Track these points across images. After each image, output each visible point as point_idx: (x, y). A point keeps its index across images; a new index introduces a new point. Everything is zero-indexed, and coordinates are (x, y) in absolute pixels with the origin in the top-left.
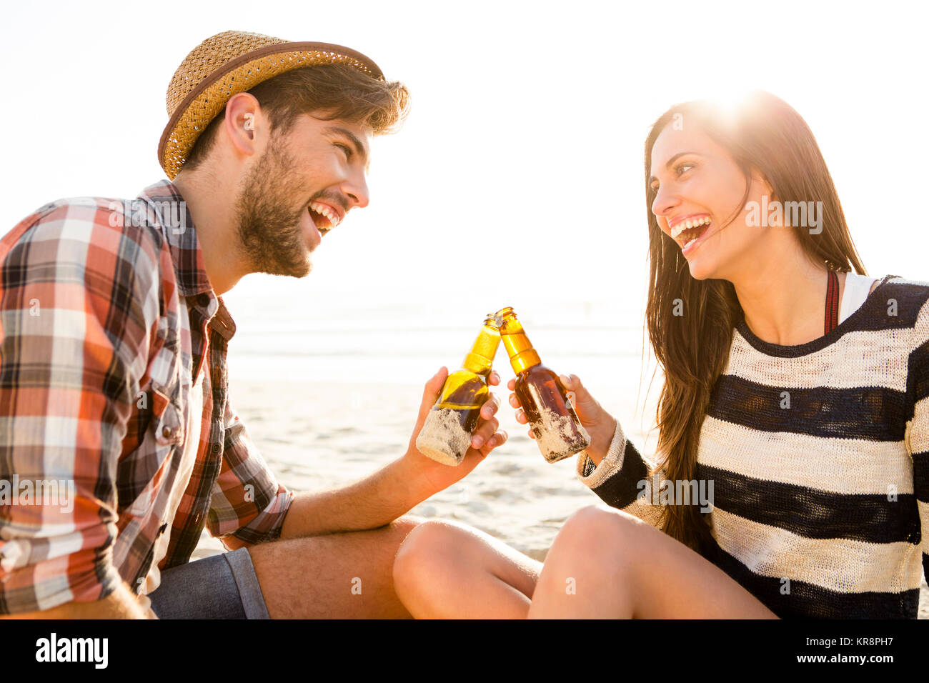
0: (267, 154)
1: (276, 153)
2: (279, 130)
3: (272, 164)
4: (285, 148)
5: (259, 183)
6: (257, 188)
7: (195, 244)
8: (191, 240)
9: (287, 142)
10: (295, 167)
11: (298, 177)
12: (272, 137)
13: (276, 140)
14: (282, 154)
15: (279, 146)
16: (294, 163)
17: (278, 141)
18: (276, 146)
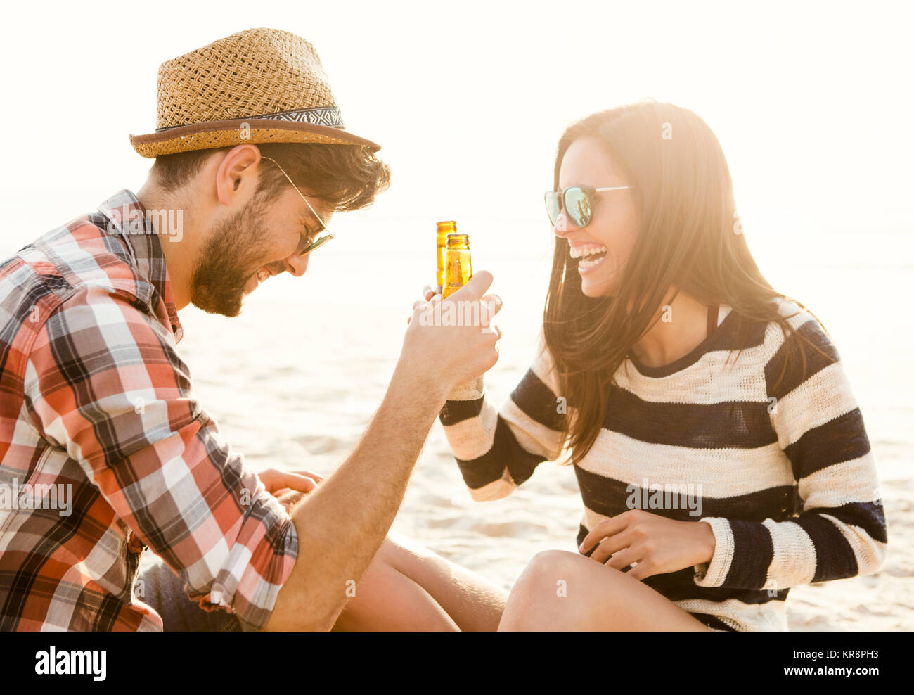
0: (244, 213)
1: (252, 216)
2: (263, 194)
3: (245, 227)
4: (262, 215)
5: (227, 241)
6: (224, 245)
7: (164, 276)
8: (160, 271)
9: (266, 211)
10: (265, 240)
11: (263, 250)
12: (255, 197)
13: (257, 203)
14: (256, 221)
15: (257, 211)
16: (264, 236)
17: (259, 206)
18: (255, 209)
